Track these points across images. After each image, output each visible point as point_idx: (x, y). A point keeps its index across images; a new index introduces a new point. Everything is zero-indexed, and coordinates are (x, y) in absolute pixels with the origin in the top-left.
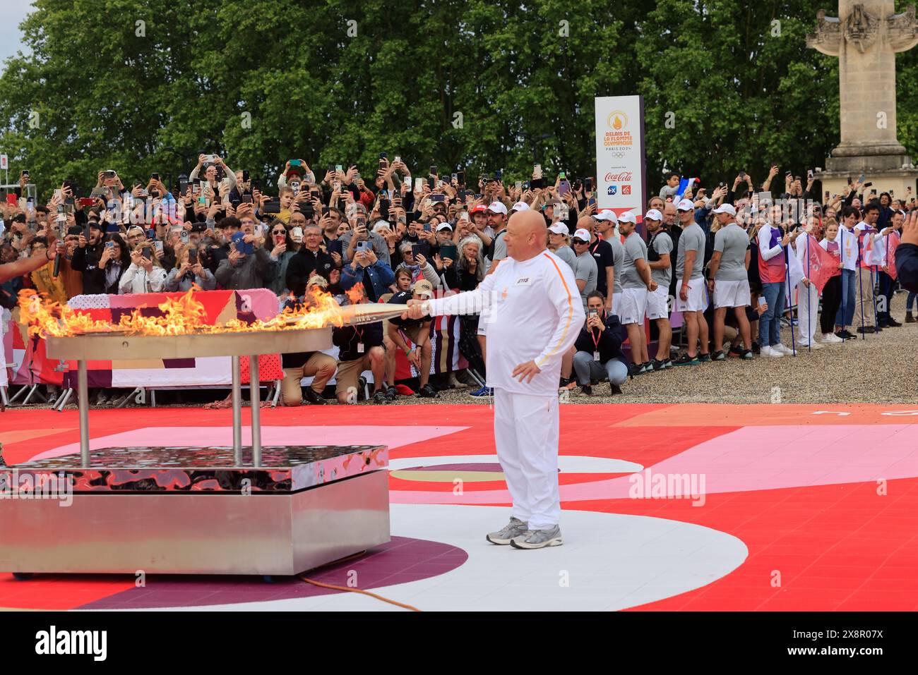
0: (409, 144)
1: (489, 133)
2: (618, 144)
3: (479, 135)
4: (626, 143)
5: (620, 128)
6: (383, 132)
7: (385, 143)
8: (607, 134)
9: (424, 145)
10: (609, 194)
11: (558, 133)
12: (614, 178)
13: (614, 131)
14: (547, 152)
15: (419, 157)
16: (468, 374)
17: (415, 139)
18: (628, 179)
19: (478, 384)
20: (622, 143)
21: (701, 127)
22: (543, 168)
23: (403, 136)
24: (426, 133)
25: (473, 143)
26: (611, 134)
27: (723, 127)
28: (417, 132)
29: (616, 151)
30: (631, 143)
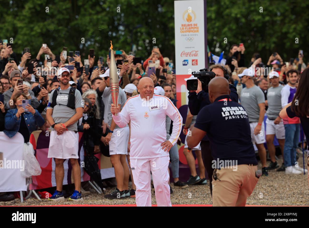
0: (48, 31)
1: (102, 24)
2: (189, 32)
3: (96, 25)
4: (195, 31)
5: (191, 21)
6: (31, 22)
7: (32, 29)
8: (182, 25)
9: (58, 31)
10: (184, 65)
11: (147, 24)
12: (187, 54)
13: (187, 23)
14: (140, 37)
15: (54, 39)
16: (90, 185)
17: (52, 27)
18: (196, 55)
19: (96, 192)
20: (192, 31)
21: (243, 20)
22: (137, 48)
23: (44, 25)
24: (59, 23)
25: (91, 31)
26: (185, 25)
27: (259, 20)
28: (53, 22)
29: (188, 37)
30: (198, 31)
